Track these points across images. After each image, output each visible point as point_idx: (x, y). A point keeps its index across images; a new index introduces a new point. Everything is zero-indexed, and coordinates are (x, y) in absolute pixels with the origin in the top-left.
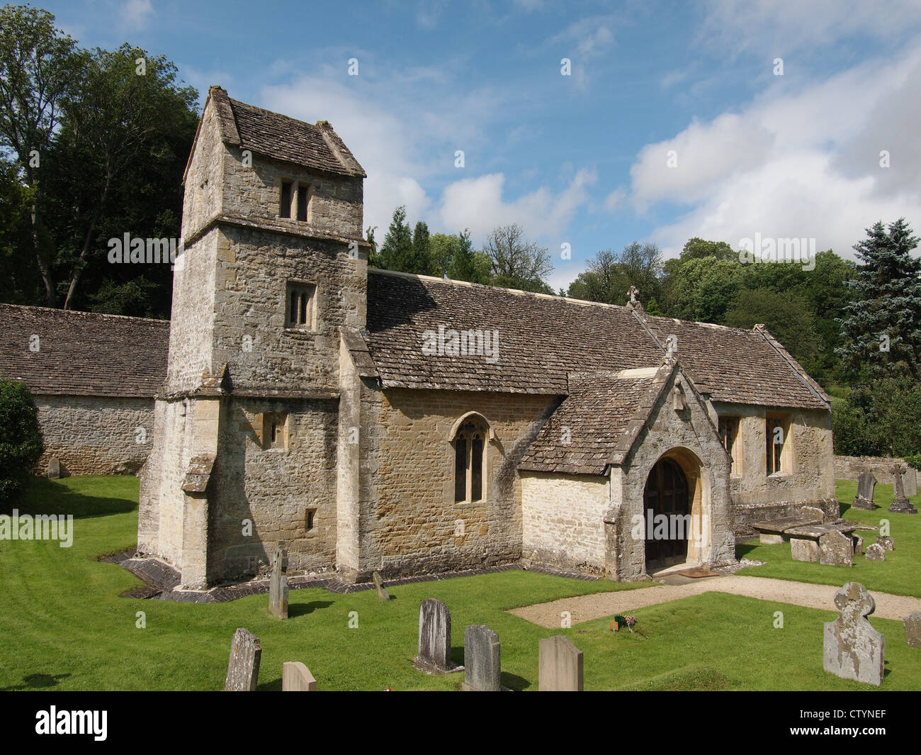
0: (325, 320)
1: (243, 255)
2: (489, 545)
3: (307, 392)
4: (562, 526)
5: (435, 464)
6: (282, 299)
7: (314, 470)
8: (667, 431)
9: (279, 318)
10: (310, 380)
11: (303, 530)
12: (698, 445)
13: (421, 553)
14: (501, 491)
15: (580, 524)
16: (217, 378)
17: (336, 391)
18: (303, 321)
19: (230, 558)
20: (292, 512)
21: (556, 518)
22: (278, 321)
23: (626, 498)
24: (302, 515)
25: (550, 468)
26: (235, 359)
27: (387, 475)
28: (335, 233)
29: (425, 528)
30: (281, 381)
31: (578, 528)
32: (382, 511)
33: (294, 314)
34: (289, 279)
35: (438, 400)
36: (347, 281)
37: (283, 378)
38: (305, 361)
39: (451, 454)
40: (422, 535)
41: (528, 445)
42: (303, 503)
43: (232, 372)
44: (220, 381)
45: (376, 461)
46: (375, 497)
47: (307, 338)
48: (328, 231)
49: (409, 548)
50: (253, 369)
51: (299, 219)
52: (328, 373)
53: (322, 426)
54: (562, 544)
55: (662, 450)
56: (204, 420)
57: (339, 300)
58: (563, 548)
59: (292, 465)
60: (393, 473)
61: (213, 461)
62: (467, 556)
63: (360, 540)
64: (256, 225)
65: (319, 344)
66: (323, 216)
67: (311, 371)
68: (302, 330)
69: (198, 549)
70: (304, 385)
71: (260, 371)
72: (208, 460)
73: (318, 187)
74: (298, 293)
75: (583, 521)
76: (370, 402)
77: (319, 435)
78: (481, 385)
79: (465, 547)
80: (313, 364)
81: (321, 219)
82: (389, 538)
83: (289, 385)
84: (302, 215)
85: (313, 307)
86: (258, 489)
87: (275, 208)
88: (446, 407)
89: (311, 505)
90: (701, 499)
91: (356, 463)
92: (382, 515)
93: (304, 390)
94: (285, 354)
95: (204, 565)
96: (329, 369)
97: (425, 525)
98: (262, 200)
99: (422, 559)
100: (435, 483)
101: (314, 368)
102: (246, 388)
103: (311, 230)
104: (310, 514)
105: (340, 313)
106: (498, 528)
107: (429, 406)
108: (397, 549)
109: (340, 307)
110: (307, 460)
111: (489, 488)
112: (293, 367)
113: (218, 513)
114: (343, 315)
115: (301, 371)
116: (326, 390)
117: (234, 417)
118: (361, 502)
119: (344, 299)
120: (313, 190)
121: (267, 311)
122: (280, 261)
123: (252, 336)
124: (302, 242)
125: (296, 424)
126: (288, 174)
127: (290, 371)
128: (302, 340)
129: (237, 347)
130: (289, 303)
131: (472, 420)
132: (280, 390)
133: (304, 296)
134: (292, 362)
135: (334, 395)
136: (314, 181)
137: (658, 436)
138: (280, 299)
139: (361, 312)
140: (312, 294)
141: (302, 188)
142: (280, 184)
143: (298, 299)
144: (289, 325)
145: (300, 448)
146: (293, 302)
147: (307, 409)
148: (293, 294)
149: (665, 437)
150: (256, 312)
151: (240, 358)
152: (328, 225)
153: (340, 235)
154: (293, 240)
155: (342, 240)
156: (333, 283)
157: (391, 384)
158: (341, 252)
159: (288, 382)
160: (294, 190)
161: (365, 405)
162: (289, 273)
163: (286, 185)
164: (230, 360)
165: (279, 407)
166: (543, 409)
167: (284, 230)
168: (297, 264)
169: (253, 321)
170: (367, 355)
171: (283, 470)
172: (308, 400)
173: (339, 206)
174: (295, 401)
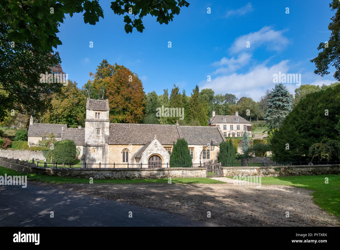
0: (102, 134)
1: (89, 125)
5: (118, 156)
7: (100, 157)
14: (132, 161)
18: (99, 134)
22: (95, 135)
33: (98, 133)
35: (119, 146)
36: (106, 127)
38: (99, 140)
39: (121, 155)
45: (108, 155)
46: (108, 161)
47: (99, 137)
53: (102, 150)
55: (151, 154)
59: (97, 156)
64: (91, 120)
66: (102, 117)
67: (100, 142)
70: (99, 144)
71: (92, 142)
73: (101, 113)
74: (98, 129)
77: (101, 152)
78: (128, 143)
84: (99, 117)
85: (100, 132)
87: (94, 117)
88: (121, 147)
94: (96, 140)
96: (103, 141)
98: (92, 116)
100: (118, 159)
102: (90, 145)
103: (100, 120)
105: (105, 132)
107: (117, 147)
111: (130, 160)
115: (98, 142)
116: (102, 145)
120: (100, 113)
121: (93, 133)
122: (95, 125)
123: (91, 137)
124: (98, 122)
125: (98, 150)
126: (96, 112)
127: (96, 142)
128: (98, 137)
129: (88, 139)
130: (97, 132)
131: (126, 149)
132: (95, 145)
133: (99, 130)
134: (97, 141)
135: (104, 145)
136: (100, 112)
137: (150, 151)
138: (95, 131)
139: (108, 132)
140: (100, 130)
141: (99, 113)
142: (95, 113)
143: (98, 131)
144: (97, 135)
145: (98, 153)
146: (97, 131)
147: (99, 148)
148: (97, 130)
149: (152, 151)
150: (91, 133)
151: (89, 140)
152: (103, 119)
153: (105, 120)
154: (97, 122)
155: (105, 121)
156: (103, 128)
157: (110, 144)
158: (105, 123)
159: (96, 144)
160: (98, 114)
161: (106, 147)
162: (96, 127)
163: (96, 113)
164: (87, 141)
165: (95, 147)
166: (142, 146)
167: (95, 121)
168: (97, 126)
169: (91, 135)
170: (107, 139)
171: (95, 157)
172: (99, 146)
173: (105, 115)
174: (97, 146)
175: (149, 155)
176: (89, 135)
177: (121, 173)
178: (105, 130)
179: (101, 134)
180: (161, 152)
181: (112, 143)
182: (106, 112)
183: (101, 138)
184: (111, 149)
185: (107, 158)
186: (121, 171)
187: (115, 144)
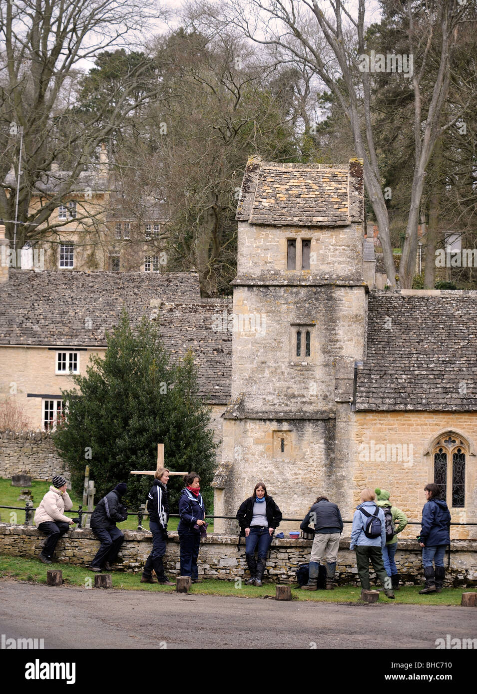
0: (324, 352)
1: (253, 307)
3: (308, 414)
6: (286, 340)
7: (315, 476)
9: (284, 354)
10: (311, 403)
16: (235, 405)
17: (334, 412)
18: (308, 353)
20: (297, 508)
22: (284, 357)
26: (249, 390)
27: (360, 482)
28: (334, 276)
30: (287, 405)
33: (303, 346)
34: (293, 322)
35: (412, 419)
36: (345, 316)
37: (289, 403)
38: (307, 388)
39: (426, 466)
42: (305, 502)
43: (246, 400)
44: (236, 407)
46: (351, 500)
47: (308, 368)
48: (327, 276)
50: (264, 397)
51: (303, 268)
53: (322, 441)
56: (228, 436)
57: (336, 334)
59: (297, 472)
60: (367, 481)
61: (230, 466)
64: (263, 283)
66: (324, 264)
67: (312, 396)
68: (304, 364)
70: (308, 408)
71: (270, 398)
72: (228, 466)
73: (317, 240)
74: (303, 330)
76: (345, 422)
77: (319, 448)
80: (314, 389)
81: (322, 267)
83: (293, 409)
84: (305, 265)
85: (316, 344)
87: (281, 265)
88: (422, 425)
93: (305, 412)
94: (290, 384)
96: (328, 394)
98: (269, 260)
100: (409, 490)
101: (315, 394)
102: (257, 412)
103: (311, 278)
105: (338, 346)
107: (404, 425)
109: (337, 341)
110: (309, 469)
111: (471, 498)
112: (296, 393)
114: (341, 347)
115: (303, 396)
116: (325, 411)
117: (249, 434)
120: (313, 243)
121: (274, 349)
122: (284, 308)
123: (263, 371)
124: (303, 291)
125: (300, 438)
126: (291, 234)
127: (294, 396)
128: (304, 372)
129: (251, 381)
130: (294, 341)
131: (450, 435)
132: (285, 412)
133: (308, 333)
134: (296, 389)
135: (332, 415)
136: (314, 235)
138: (284, 339)
139: (358, 342)
140: (314, 332)
141: (306, 243)
142: (284, 244)
143: (303, 336)
144: (295, 359)
145: (303, 459)
146: (299, 340)
147: (309, 428)
148: (299, 333)
150: (265, 351)
152: (328, 270)
153: (338, 278)
154: (295, 290)
155: (340, 282)
156: (331, 321)
157: (362, 407)
158: (339, 293)
159: (293, 407)
160: (299, 244)
161: (340, 425)
162: (292, 318)
163: (291, 242)
164: (245, 390)
165: (285, 426)
167: (285, 283)
168: (298, 309)
169: (263, 359)
170: (351, 382)
171: (288, 475)
172: (309, 420)
173: (337, 252)
174: (298, 421)
176: (252, 357)
177: (289, 559)
178: (342, 332)
179: (317, 357)
181: (374, 402)
182: (343, 235)
183: (319, 373)
184: (370, 433)
185: (345, 483)
186: (289, 551)
187: (392, 408)
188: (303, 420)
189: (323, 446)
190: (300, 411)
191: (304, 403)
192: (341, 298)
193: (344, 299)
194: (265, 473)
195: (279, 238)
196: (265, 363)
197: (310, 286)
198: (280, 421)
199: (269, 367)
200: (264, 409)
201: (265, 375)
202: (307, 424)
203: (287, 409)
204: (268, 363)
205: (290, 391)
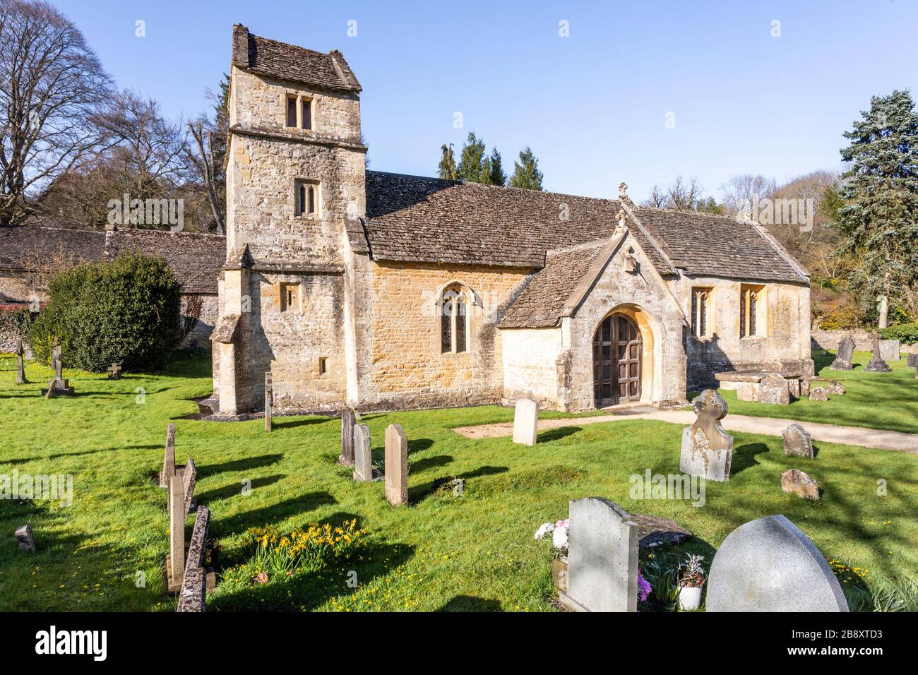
0: (329, 209)
1: (256, 157)
2: (473, 387)
3: (316, 267)
4: (529, 371)
5: (422, 322)
6: (291, 193)
7: (325, 327)
8: (617, 288)
9: (290, 208)
10: (318, 257)
11: (318, 373)
12: (649, 302)
13: (412, 391)
14: (483, 345)
15: (541, 368)
16: (239, 255)
17: (342, 266)
18: (312, 210)
19: (259, 393)
20: (308, 359)
21: (525, 365)
22: (289, 210)
23: (575, 344)
24: (316, 362)
25: (519, 324)
26: (254, 241)
27: (379, 331)
28: (336, 138)
29: (415, 372)
30: (294, 257)
31: (540, 371)
32: (377, 357)
33: (303, 203)
34: (296, 177)
35: (423, 271)
36: (348, 177)
37: (296, 256)
38: (314, 242)
40: (412, 377)
41: (507, 308)
42: (316, 354)
43: (252, 251)
44: (241, 258)
45: (370, 319)
46: (370, 348)
47: (314, 223)
48: (328, 137)
49: (401, 387)
50: (270, 248)
51: (304, 127)
52: (334, 252)
53: (331, 293)
54: (530, 385)
55: (612, 305)
56: (231, 288)
57: (340, 193)
58: (530, 388)
59: (306, 323)
60: (385, 329)
61: (237, 319)
62: (452, 395)
63: (358, 379)
64: (265, 133)
65: (325, 229)
66: (325, 125)
67: (319, 250)
68: (310, 218)
69: (229, 385)
70: (314, 261)
71: (276, 250)
72: (234, 318)
73: (318, 101)
74: (306, 186)
75: (544, 366)
76: (363, 272)
77: (328, 302)
78: (464, 259)
79: (451, 388)
80: (320, 243)
81: (323, 128)
82: (383, 379)
83: (301, 261)
84: (307, 124)
85: (320, 201)
86: (278, 341)
87: (282, 120)
88: (431, 276)
89: (324, 354)
90: (653, 348)
91: (353, 320)
92: (376, 360)
93: (313, 265)
94: (296, 237)
95: (234, 397)
96: (335, 248)
97: (414, 370)
98: (270, 113)
99: (413, 396)
100: (422, 337)
101: (322, 248)
102: (265, 263)
103: (314, 136)
104: (323, 362)
105: (342, 203)
106: (481, 374)
107: (416, 276)
108: (391, 388)
109: (342, 199)
110: (319, 320)
111: (472, 342)
112: (303, 247)
113: (246, 358)
114: (345, 205)
115: (311, 250)
116: (332, 265)
118: (358, 350)
119: (345, 192)
120: (314, 104)
121: (278, 202)
122: (288, 162)
123: (268, 223)
124: (307, 147)
125: (308, 291)
126: (291, 91)
127: (301, 249)
128: (308, 226)
129: (255, 231)
130: (299, 196)
131: (456, 287)
132: (293, 265)
133: (311, 191)
134: (302, 243)
135: (339, 269)
136: (315, 96)
137: (607, 293)
139: (361, 202)
140: (319, 189)
141: (306, 105)
142: (283, 97)
143: (307, 192)
145: (311, 310)
146: (303, 195)
147: (317, 280)
148: (302, 188)
149: (614, 294)
150: (270, 203)
151: (258, 240)
152: (330, 131)
153: (340, 140)
154: (299, 145)
155: (342, 143)
156: (334, 181)
158: (341, 154)
159: (300, 258)
160: (299, 103)
162: (296, 172)
163: (291, 102)
164: (249, 241)
165: (293, 279)
166: (521, 279)
167: (290, 136)
168: (302, 165)
169: (267, 210)
170: (362, 235)
171: (298, 327)
172: (317, 273)
173: (338, 116)
174: (306, 274)
175: (602, 313)
176: (255, 207)
179: (320, 211)
180: (650, 298)
181: (387, 254)
184: (384, 283)
187: (407, 261)
188: (311, 273)
189: (332, 299)
190: (308, 263)
191: (311, 256)
192: (345, 159)
193: (347, 160)
194: (273, 325)
195: (279, 93)
196: (271, 214)
197: (315, 143)
198: (287, 273)
199: (274, 219)
200: (271, 260)
201: (270, 227)
202: (315, 277)
203: (295, 261)
204: (273, 215)
205: (298, 244)
